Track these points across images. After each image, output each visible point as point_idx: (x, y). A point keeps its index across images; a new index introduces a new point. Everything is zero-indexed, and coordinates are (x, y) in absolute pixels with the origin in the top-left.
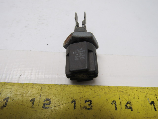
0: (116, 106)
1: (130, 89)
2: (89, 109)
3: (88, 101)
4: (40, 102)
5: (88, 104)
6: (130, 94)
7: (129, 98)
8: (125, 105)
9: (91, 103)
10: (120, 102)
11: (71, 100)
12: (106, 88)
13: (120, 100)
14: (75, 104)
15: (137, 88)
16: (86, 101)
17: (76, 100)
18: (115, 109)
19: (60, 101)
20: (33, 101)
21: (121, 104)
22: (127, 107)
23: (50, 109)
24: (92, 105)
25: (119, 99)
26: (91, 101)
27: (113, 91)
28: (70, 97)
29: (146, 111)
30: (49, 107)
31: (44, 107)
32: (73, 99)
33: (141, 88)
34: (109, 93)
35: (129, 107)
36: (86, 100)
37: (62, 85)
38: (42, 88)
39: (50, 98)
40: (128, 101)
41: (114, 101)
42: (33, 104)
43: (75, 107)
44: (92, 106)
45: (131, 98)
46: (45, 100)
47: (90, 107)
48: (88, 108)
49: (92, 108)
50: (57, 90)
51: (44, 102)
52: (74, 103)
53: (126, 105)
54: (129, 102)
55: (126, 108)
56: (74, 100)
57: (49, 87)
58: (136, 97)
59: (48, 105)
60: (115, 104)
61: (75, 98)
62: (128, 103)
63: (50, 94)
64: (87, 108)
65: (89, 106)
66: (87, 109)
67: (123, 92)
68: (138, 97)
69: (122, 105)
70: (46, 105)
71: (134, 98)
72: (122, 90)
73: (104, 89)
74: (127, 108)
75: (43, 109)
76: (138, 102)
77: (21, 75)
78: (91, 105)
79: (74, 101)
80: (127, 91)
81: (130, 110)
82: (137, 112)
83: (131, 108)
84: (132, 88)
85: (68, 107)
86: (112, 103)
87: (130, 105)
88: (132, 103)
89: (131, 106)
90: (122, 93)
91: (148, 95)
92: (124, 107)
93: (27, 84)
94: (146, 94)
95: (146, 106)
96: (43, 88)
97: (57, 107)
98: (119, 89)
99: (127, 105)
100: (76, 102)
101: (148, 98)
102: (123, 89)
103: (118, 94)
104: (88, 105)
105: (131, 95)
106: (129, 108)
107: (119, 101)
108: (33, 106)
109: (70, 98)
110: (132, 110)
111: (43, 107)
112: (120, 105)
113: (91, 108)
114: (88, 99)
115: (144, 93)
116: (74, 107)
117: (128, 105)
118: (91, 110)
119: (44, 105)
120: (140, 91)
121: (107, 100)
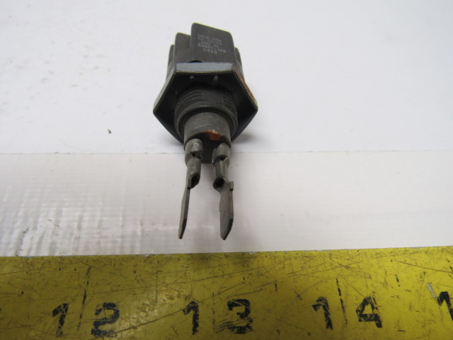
0: (327, 314)
1: (372, 256)
2: (241, 330)
3: (237, 305)
4: (83, 315)
5: (238, 314)
6: (373, 273)
7: (369, 285)
8: (357, 311)
9: (247, 311)
10: (342, 301)
11: (183, 304)
12: (296, 258)
13: (340, 295)
14: (196, 317)
15: (394, 253)
16: (233, 303)
17: (199, 304)
18: (324, 323)
19: (147, 309)
20: (60, 314)
21: (343, 307)
22: (362, 316)
23: (116, 336)
24: (252, 315)
25: (338, 293)
26: (246, 302)
27: (317, 267)
28: (182, 294)
29: (423, 327)
30: (112, 331)
31: (96, 332)
32: (191, 300)
33: (406, 251)
34: (304, 272)
35: (371, 315)
36: (231, 300)
37: (154, 255)
38: (90, 269)
39: (114, 302)
40: (366, 295)
41: (321, 299)
42: (62, 322)
43: (196, 325)
44: (251, 321)
45: (376, 284)
46: (98, 309)
47: (244, 324)
48: (239, 325)
49: (253, 325)
50: (138, 273)
51: (97, 314)
52: (192, 312)
53: (360, 309)
54: (370, 298)
55: (360, 321)
56: (193, 303)
57: (113, 265)
58: (392, 280)
59: (110, 323)
60: (326, 307)
61: (197, 297)
62: (367, 304)
63: (115, 288)
64: (234, 327)
65: (242, 320)
66: (236, 330)
67: (347, 267)
68: (398, 280)
69: (347, 309)
70: (104, 323)
71: (385, 284)
72: (345, 263)
73: (287, 262)
74: (362, 319)
75: (92, 337)
76: (398, 297)
77: (25, 230)
78: (247, 316)
79: (193, 307)
80: (361, 265)
81: (373, 324)
82: (397, 329)
83: (377, 319)
84: (378, 254)
85: (172, 327)
86: (315, 307)
87: (373, 308)
88: (379, 303)
89: (375, 310)
90: (347, 272)
91: (429, 272)
92: (353, 316)
93: (42, 258)
94: (422, 270)
95: (424, 310)
96: (92, 269)
97: (139, 329)
98: (336, 260)
99: (363, 310)
100: (200, 309)
101: (430, 284)
102: (347, 257)
103: (332, 274)
104: (239, 316)
105: (373, 278)
106: (369, 320)
107: (339, 297)
108: (61, 331)
109: (179, 296)
110: (379, 325)
111: (93, 332)
112: (342, 310)
113: (248, 326)
114: (236, 298)
115: (416, 266)
116: (192, 326)
117: (368, 310)
118: (249, 334)
119: (97, 324)
120: (403, 260)
121: (299, 296)
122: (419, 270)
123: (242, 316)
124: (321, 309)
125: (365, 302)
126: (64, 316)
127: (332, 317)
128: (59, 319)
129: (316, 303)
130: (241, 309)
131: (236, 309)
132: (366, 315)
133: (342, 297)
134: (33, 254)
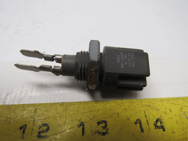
0: (141, 126)
1: (159, 101)
2: (104, 134)
3: (101, 123)
4: (33, 129)
5: (102, 127)
6: (159, 108)
7: (158, 113)
8: (154, 124)
9: (106, 126)
10: (147, 120)
11: (78, 123)
12: (126, 103)
13: (146, 118)
14: (83, 129)
15: (168, 100)
16: (100, 122)
17: (85, 123)
18: (140, 130)
19: (62, 126)
20: (23, 129)
21: (148, 123)
22: (156, 127)
23: (48, 138)
24: (108, 127)
25: (145, 117)
26: (105, 122)
27: (136, 106)
28: (77, 119)
29: (183, 130)
30: (46, 136)
31: (39, 136)
32: (81, 121)
33: (173, 99)
34: (130, 108)
35: (160, 126)
36: (99, 121)
37: (64, 103)
38: (36, 109)
39: (47, 123)
40: (157, 118)
41: (137, 120)
42: (24, 132)
43: (83, 132)
44: (108, 130)
45: (161, 113)
46: (40, 126)
47: (105, 131)
48: (102, 132)
49: (109, 132)
50: (57, 111)
51: (39, 128)
52: (82, 127)
53: (155, 123)
54: (159, 119)
55: (155, 128)
56: (82, 123)
57: (46, 107)
58: (168, 111)
59: (45, 132)
60: (140, 123)
61: (83, 120)
62: (158, 121)
63: (47, 117)
64: (100, 133)
65: (104, 130)
66: (101, 134)
67: (149, 106)
68: (171, 111)
69: (149, 124)
70: (43, 132)
71: (165, 113)
72: (148, 104)
73: (122, 105)
74: (156, 128)
75: (37, 138)
76: (171, 118)
77: (7, 94)
78: (106, 127)
79: (82, 124)
80: (154, 105)
81: (161, 130)
82: (172, 132)
83: (163, 128)
84: (162, 100)
85: (73, 133)
86: (136, 123)
87: (161, 123)
88: (163, 121)
89: (162, 124)
90: (148, 108)
91: (184, 107)
92: (152, 127)
93: (15, 105)
94: (181, 107)
95: (183, 123)
96: (37, 109)
97: (59, 135)
98: (144, 103)
99: (156, 124)
100: (85, 125)
101: (185, 112)
102: (148, 102)
103: (142, 109)
104: (102, 128)
105: (160, 110)
106: (159, 128)
107: (146, 119)
108: (23, 136)
109: (76, 120)
110: (164, 130)
111: (38, 136)
112: (147, 124)
113: (106, 132)
114: (101, 120)
115: (178, 105)
116: (82, 133)
117: (159, 124)
118: (107, 135)
119: (39, 133)
120: (172, 102)
121: (128, 119)
122: (180, 107)
123: (104, 128)
124: (138, 124)
125: (157, 121)
126: (25, 130)
127: (143, 127)
128: (22, 131)
129: (136, 121)
130: (103, 125)
131: (101, 125)
132: (158, 126)
133: (147, 119)
134: (11, 103)
